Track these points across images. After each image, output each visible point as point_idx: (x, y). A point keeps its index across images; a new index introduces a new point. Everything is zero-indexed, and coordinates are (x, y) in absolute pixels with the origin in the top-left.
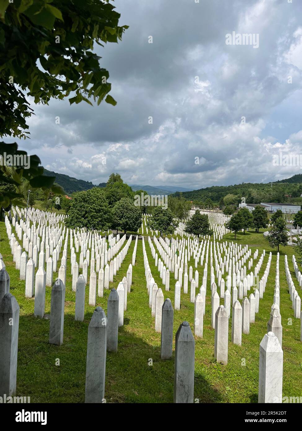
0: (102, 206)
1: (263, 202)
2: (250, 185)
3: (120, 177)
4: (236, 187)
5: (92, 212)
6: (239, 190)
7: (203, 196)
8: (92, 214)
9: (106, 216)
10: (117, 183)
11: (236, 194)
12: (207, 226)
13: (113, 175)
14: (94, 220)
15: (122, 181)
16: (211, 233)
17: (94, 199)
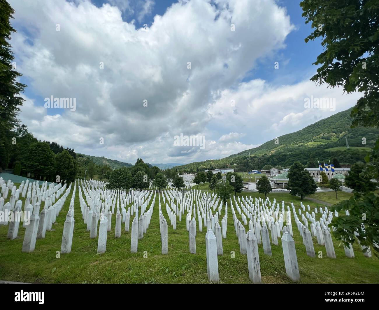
0: (127, 176)
1: (217, 169)
2: (211, 161)
3: (142, 160)
4: (205, 162)
5: (121, 179)
6: (206, 163)
7: (189, 167)
8: (122, 180)
9: (129, 181)
10: (140, 163)
11: (205, 165)
12: (183, 182)
13: (139, 159)
14: (122, 183)
15: (143, 162)
16: (184, 186)
17: (123, 172)
